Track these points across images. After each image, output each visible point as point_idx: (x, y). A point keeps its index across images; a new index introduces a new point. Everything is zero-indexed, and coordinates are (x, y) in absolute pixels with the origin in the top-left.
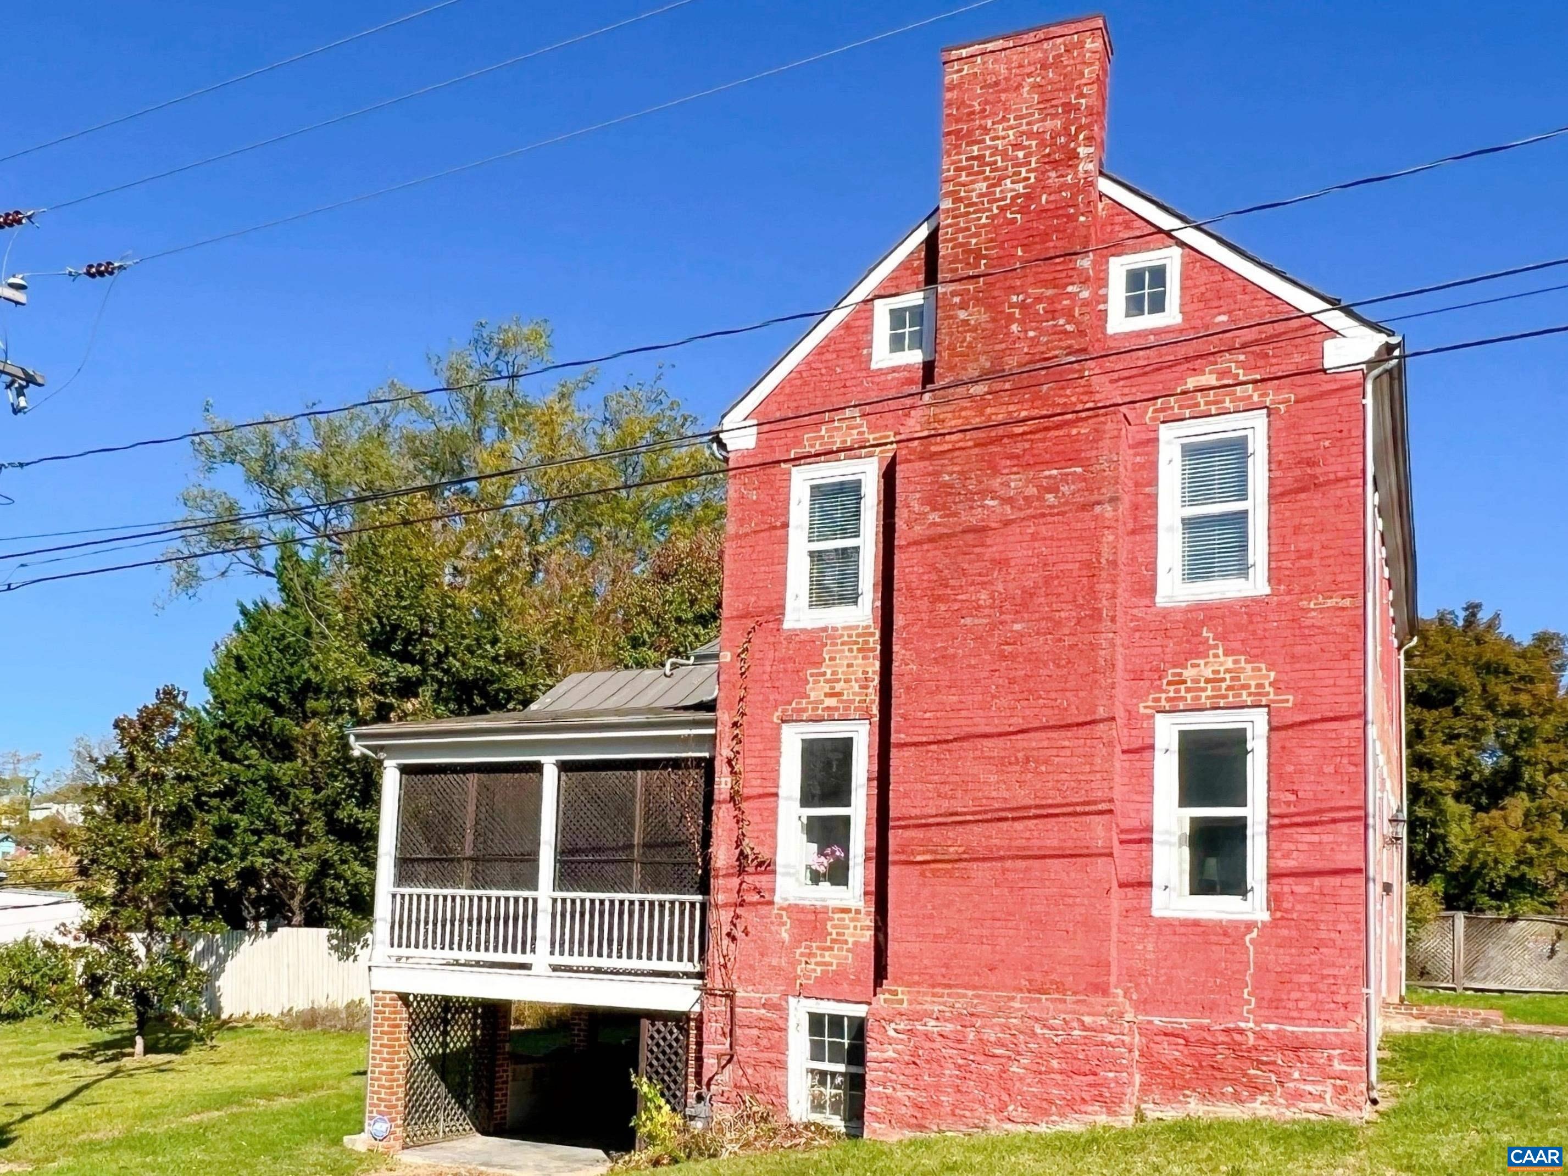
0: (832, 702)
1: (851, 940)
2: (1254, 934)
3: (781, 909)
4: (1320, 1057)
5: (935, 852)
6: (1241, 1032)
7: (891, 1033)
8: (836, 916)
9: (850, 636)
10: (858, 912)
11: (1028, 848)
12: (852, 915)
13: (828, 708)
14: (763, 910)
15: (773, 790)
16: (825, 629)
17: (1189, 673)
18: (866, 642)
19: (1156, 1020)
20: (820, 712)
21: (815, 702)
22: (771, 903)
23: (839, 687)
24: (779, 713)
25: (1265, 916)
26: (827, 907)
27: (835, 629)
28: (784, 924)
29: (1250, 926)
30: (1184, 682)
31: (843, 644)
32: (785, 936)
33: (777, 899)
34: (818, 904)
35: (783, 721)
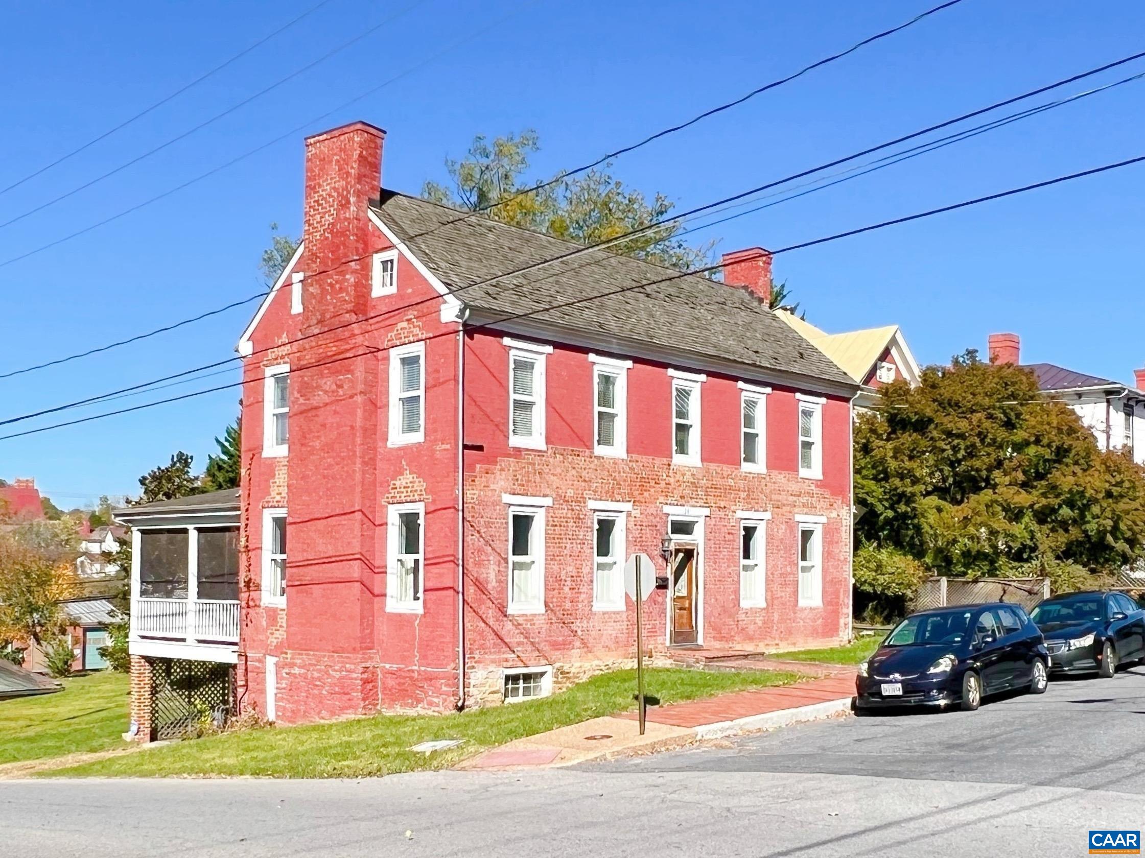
0: (277, 498)
2: (418, 621)
3: (263, 610)
5: (301, 580)
6: (413, 671)
7: (284, 675)
8: (280, 613)
11: (332, 578)
13: (277, 501)
14: (257, 610)
15: (260, 546)
16: (276, 458)
17: (398, 483)
19: (387, 666)
20: (275, 503)
21: (273, 498)
22: (259, 606)
23: (281, 489)
24: (261, 504)
25: (422, 612)
26: (277, 608)
27: (279, 458)
28: (264, 617)
29: (417, 617)
30: (396, 488)
31: (283, 466)
32: (264, 624)
33: (262, 604)
34: (275, 606)
35: (266, 508)
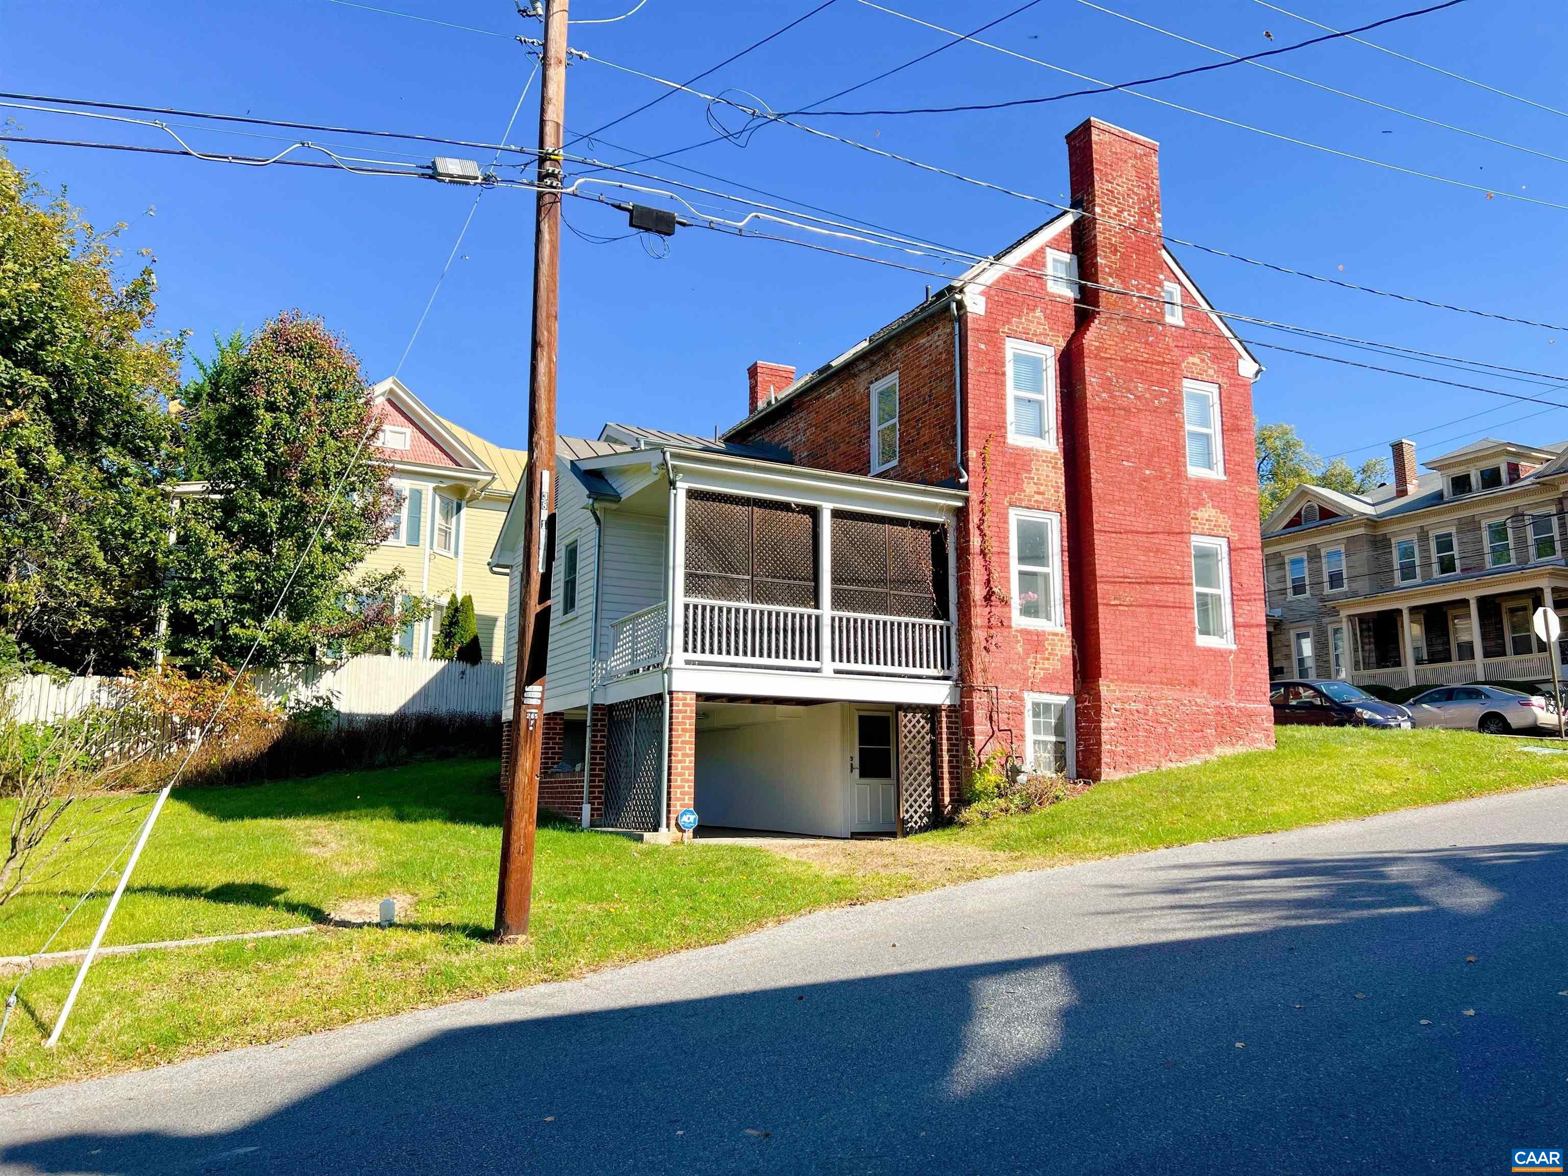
0: (1038, 497)
1: (1059, 654)
2: (1232, 657)
3: (1017, 631)
4: (1259, 719)
5: (1120, 600)
6: (1231, 708)
8: (1050, 637)
9: (1047, 457)
10: (1062, 635)
12: (1059, 637)
13: (1037, 501)
14: (1005, 632)
15: (1003, 550)
16: (1032, 450)
17: (1200, 515)
18: (1056, 463)
20: (1032, 503)
21: (1029, 496)
22: (1009, 628)
23: (1042, 488)
24: (1007, 499)
25: (1234, 647)
26: (1044, 632)
27: (1037, 451)
28: (1018, 642)
29: (1231, 652)
30: (1197, 519)
31: (1043, 461)
32: (1020, 650)
33: (1012, 625)
34: (1039, 629)
35: (1011, 505)
